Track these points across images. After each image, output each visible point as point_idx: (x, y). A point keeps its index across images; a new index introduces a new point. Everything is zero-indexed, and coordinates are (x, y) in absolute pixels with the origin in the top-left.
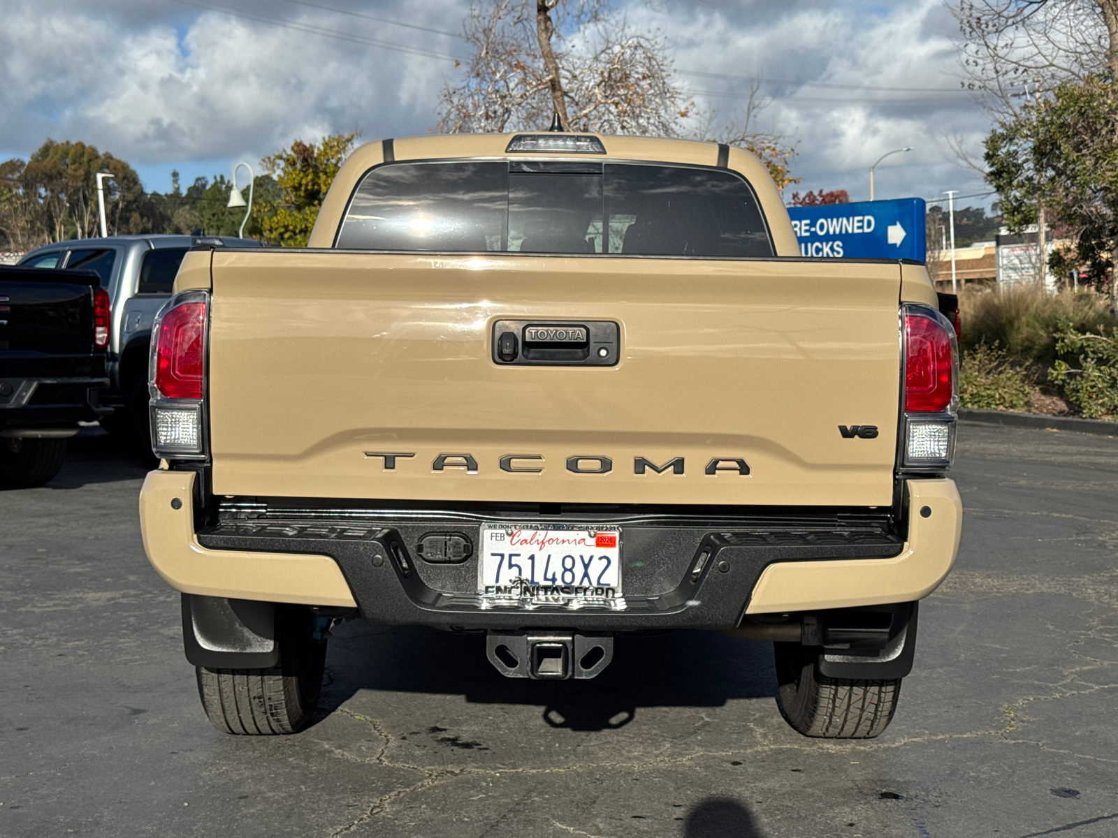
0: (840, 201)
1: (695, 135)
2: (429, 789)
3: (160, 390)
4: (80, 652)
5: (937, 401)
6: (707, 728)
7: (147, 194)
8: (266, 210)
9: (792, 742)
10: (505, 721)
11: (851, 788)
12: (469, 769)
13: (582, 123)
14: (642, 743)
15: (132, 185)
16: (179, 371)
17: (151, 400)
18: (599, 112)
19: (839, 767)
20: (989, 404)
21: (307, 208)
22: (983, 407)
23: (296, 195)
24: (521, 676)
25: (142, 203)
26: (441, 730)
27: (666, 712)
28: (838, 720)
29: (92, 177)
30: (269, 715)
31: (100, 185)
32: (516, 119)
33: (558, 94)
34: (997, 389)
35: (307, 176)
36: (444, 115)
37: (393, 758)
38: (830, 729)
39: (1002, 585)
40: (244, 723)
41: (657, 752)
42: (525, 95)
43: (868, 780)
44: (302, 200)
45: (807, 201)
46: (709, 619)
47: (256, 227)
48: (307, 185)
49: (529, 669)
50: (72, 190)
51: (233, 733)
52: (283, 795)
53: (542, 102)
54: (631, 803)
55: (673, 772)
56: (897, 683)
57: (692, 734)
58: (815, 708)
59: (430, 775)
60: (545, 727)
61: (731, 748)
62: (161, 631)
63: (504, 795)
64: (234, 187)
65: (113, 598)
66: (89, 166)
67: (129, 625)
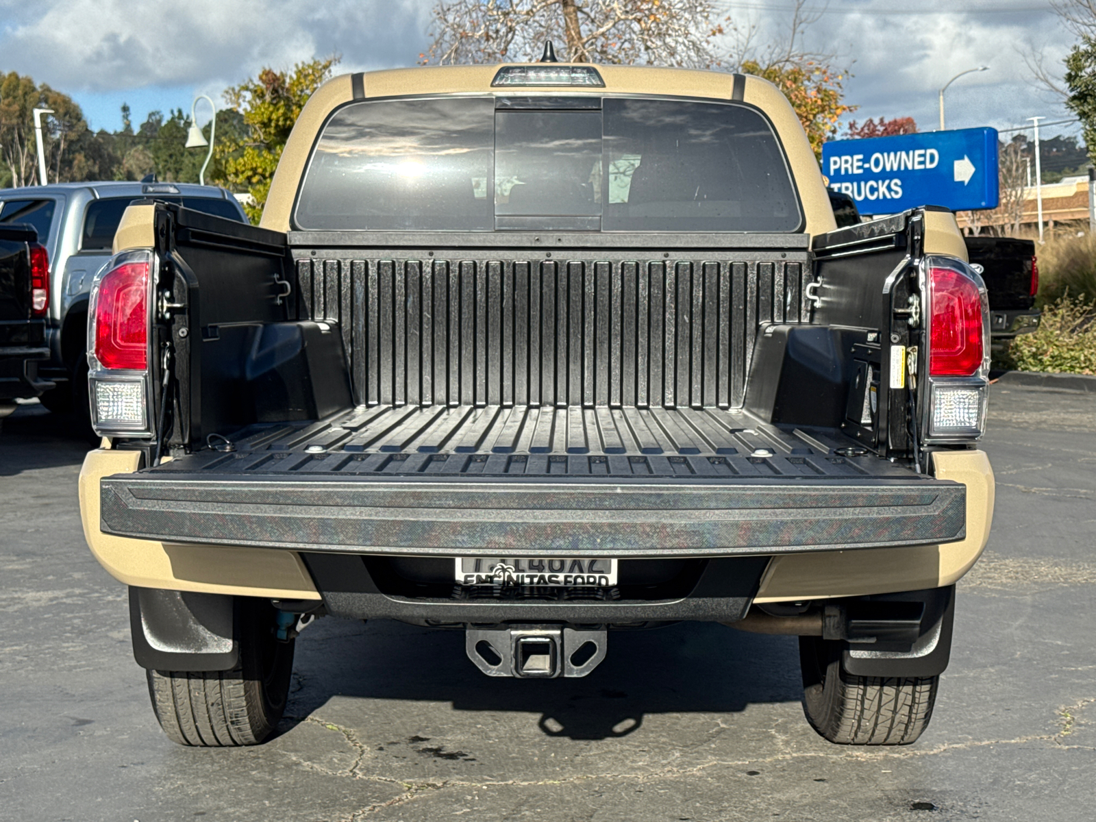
0: (905, 131)
1: (731, 56)
2: (408, 803)
3: (101, 360)
4: (18, 658)
5: (966, 364)
6: (722, 735)
7: (92, 133)
8: (231, 150)
9: (817, 749)
10: (495, 730)
11: (881, 799)
12: (453, 782)
13: (599, 43)
14: (649, 752)
15: (74, 121)
16: (122, 339)
17: (90, 372)
18: (618, 30)
19: (869, 776)
20: (1072, 368)
21: (278, 147)
22: (1065, 371)
23: (265, 132)
24: (505, 675)
25: (87, 143)
26: (422, 740)
27: (677, 718)
28: (867, 724)
29: (28, 113)
30: (229, 723)
31: (38, 123)
32: (522, 40)
33: (571, 9)
34: (1082, 350)
35: (278, 109)
36: (437, 36)
37: (368, 771)
38: (860, 734)
39: (1071, 574)
40: (201, 733)
41: (664, 762)
42: (532, 11)
43: (899, 790)
44: (273, 137)
45: (866, 131)
46: (713, 609)
47: (219, 170)
48: (278, 120)
49: (513, 666)
50: (5, 129)
51: (190, 744)
52: (244, 811)
53: (551, 19)
54: (633, 817)
55: (682, 783)
56: (933, 681)
57: (705, 742)
58: (842, 710)
59: (410, 788)
60: (539, 735)
61: (748, 756)
62: (110, 634)
63: (491, 809)
64: (194, 124)
65: (56, 598)
66: (25, 100)
67: (73, 628)
